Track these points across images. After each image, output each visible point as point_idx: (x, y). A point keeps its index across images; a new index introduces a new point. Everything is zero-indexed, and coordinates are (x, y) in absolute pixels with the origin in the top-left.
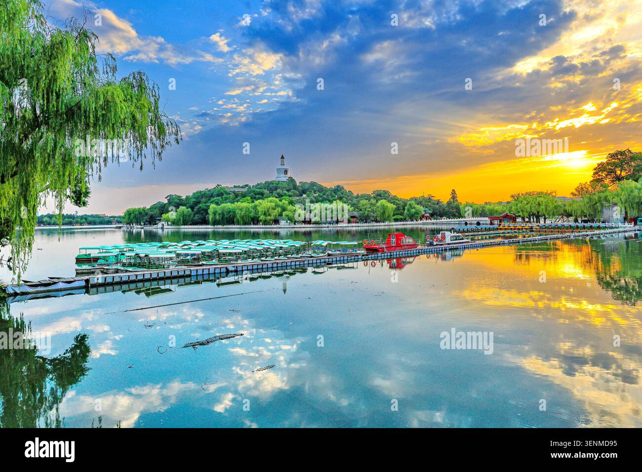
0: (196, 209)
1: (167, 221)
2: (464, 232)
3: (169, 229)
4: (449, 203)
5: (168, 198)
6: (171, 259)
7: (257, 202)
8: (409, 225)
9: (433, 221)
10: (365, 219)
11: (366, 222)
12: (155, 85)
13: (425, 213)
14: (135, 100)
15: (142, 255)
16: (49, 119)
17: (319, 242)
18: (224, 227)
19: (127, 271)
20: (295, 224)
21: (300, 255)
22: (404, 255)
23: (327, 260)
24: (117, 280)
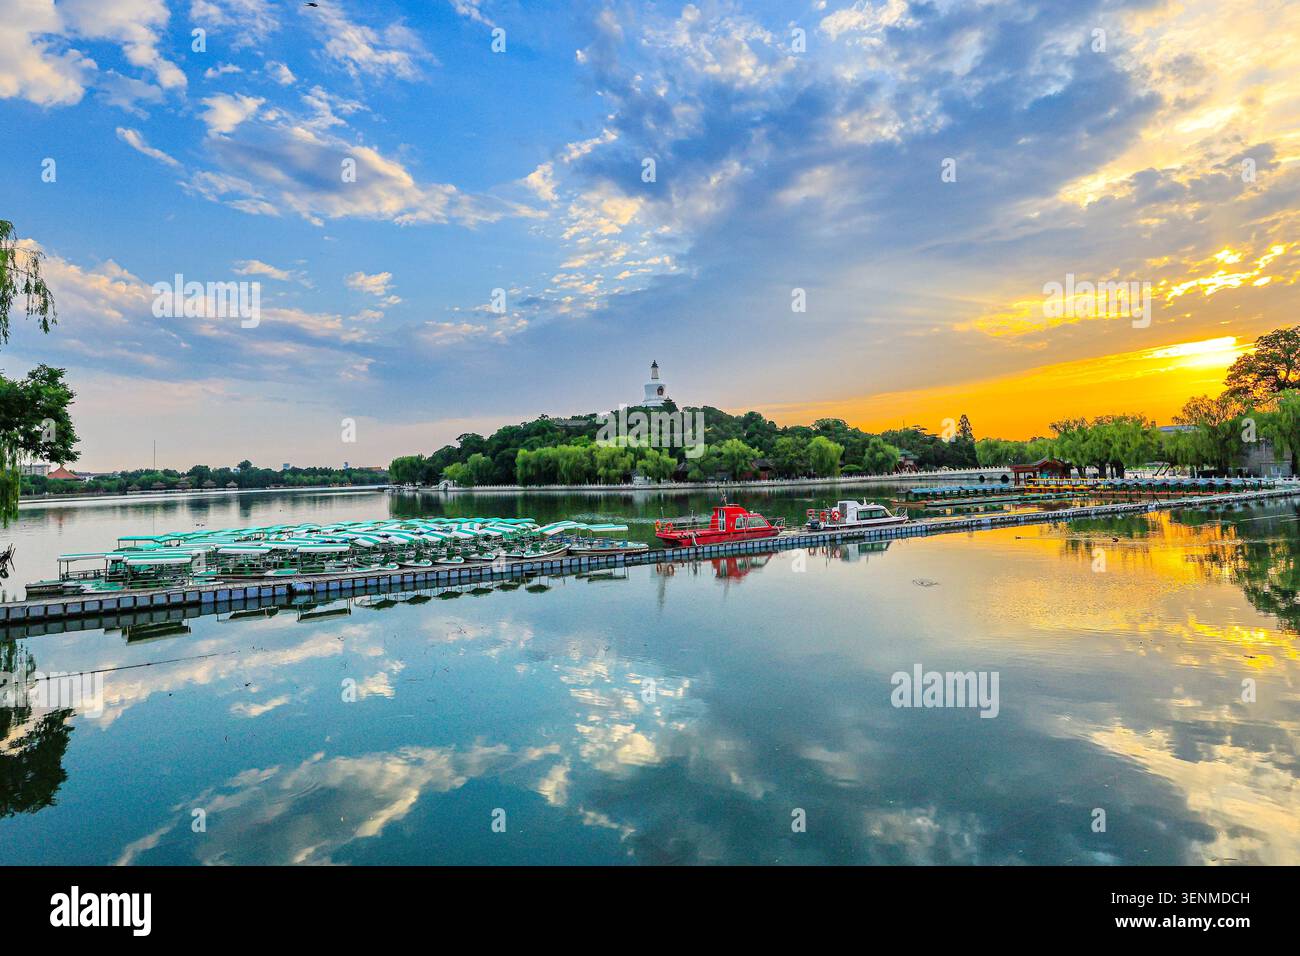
0: (497, 458)
1: (452, 478)
3: (455, 491)
4: (955, 441)
5: (461, 440)
7: (596, 444)
8: (874, 481)
9: (923, 474)
10: (786, 472)
11: (788, 478)
13: (906, 459)
18: (542, 487)
20: (659, 482)
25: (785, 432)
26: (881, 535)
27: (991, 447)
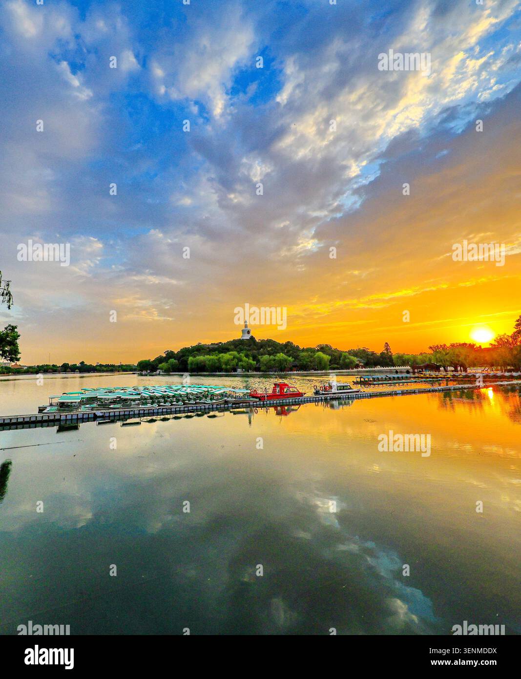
0: (180, 361)
1: (162, 369)
4: (382, 354)
5: (166, 353)
7: (221, 355)
9: (368, 369)
10: (304, 367)
13: (360, 363)
18: (198, 373)
20: (248, 372)
25: (303, 350)
26: (348, 398)
27: (400, 357)
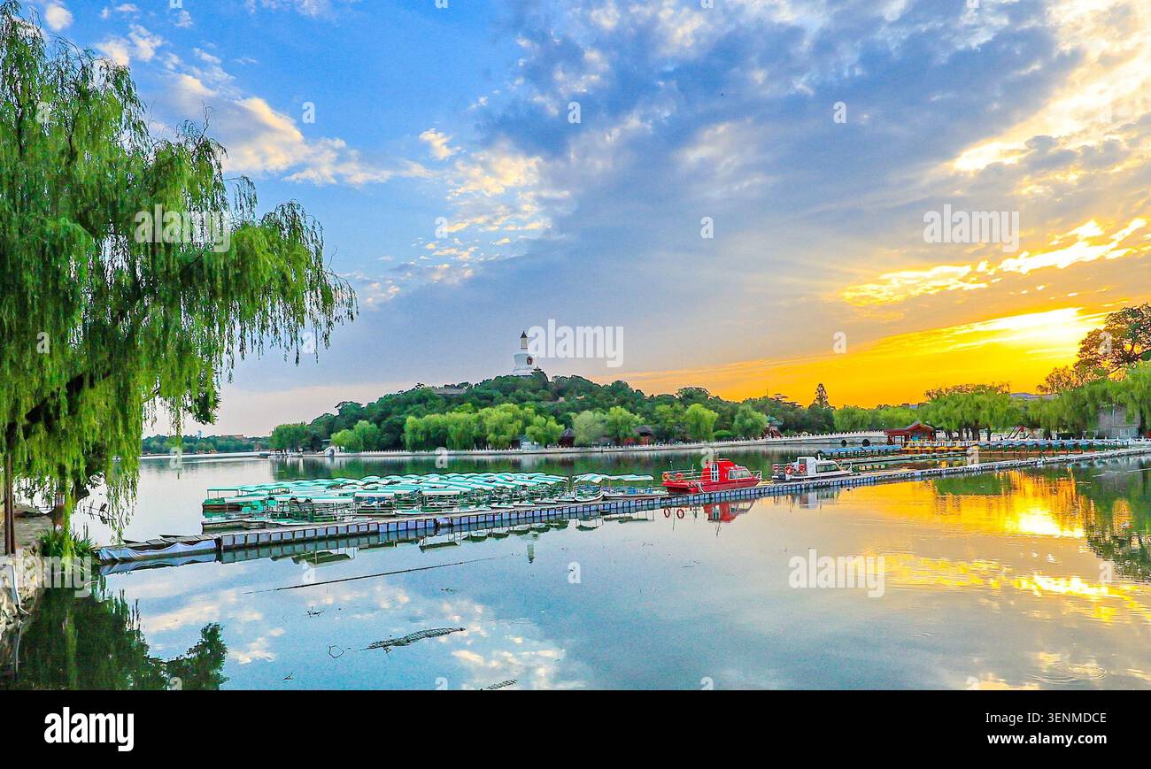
1: (340, 444)
2: (840, 457)
3: (342, 457)
4: (813, 408)
5: (340, 408)
6: (347, 506)
7: (483, 412)
8: (742, 446)
9: (784, 439)
10: (664, 436)
11: (667, 443)
12: (317, 223)
13: (770, 425)
14: (285, 250)
15: (301, 500)
16: (155, 284)
17: (587, 477)
18: (431, 452)
19: (278, 525)
20: (546, 447)
21: (556, 498)
22: (733, 499)
23: (601, 507)
24: (263, 539)
27: (848, 413)
